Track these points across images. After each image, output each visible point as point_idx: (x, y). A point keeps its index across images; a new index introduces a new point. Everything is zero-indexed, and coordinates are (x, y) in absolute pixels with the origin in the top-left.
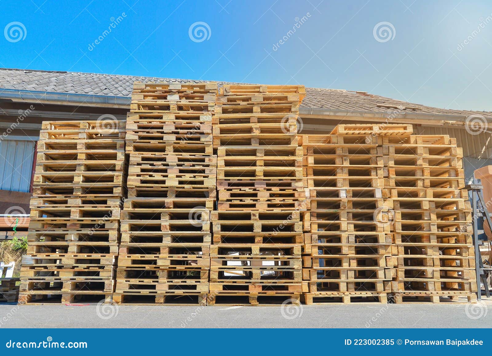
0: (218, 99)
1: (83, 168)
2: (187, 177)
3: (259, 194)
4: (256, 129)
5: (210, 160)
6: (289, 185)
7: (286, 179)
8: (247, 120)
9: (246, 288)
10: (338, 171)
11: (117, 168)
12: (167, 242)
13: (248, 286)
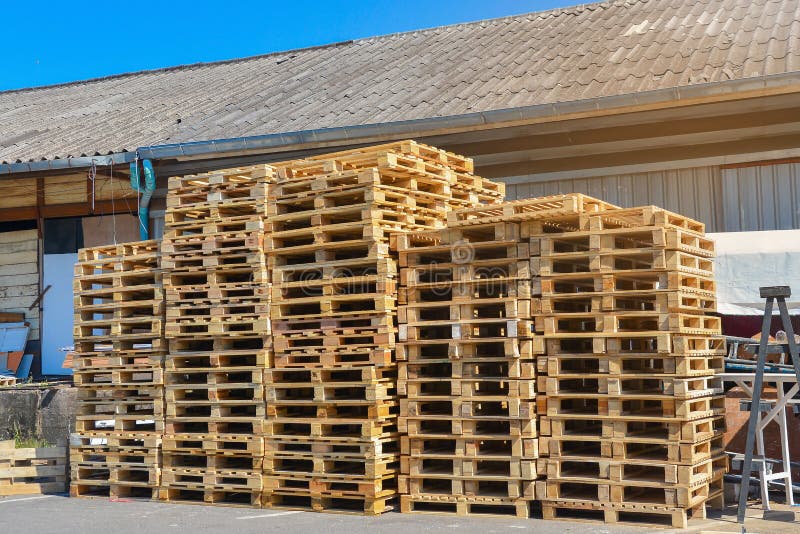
0: (271, 192)
1: (120, 313)
2: (234, 319)
3: (326, 340)
4: (319, 235)
5: (260, 291)
6: (368, 323)
7: (363, 313)
8: (307, 223)
9: (305, 485)
10: (455, 291)
11: (156, 311)
12: (217, 415)
13: (308, 483)
